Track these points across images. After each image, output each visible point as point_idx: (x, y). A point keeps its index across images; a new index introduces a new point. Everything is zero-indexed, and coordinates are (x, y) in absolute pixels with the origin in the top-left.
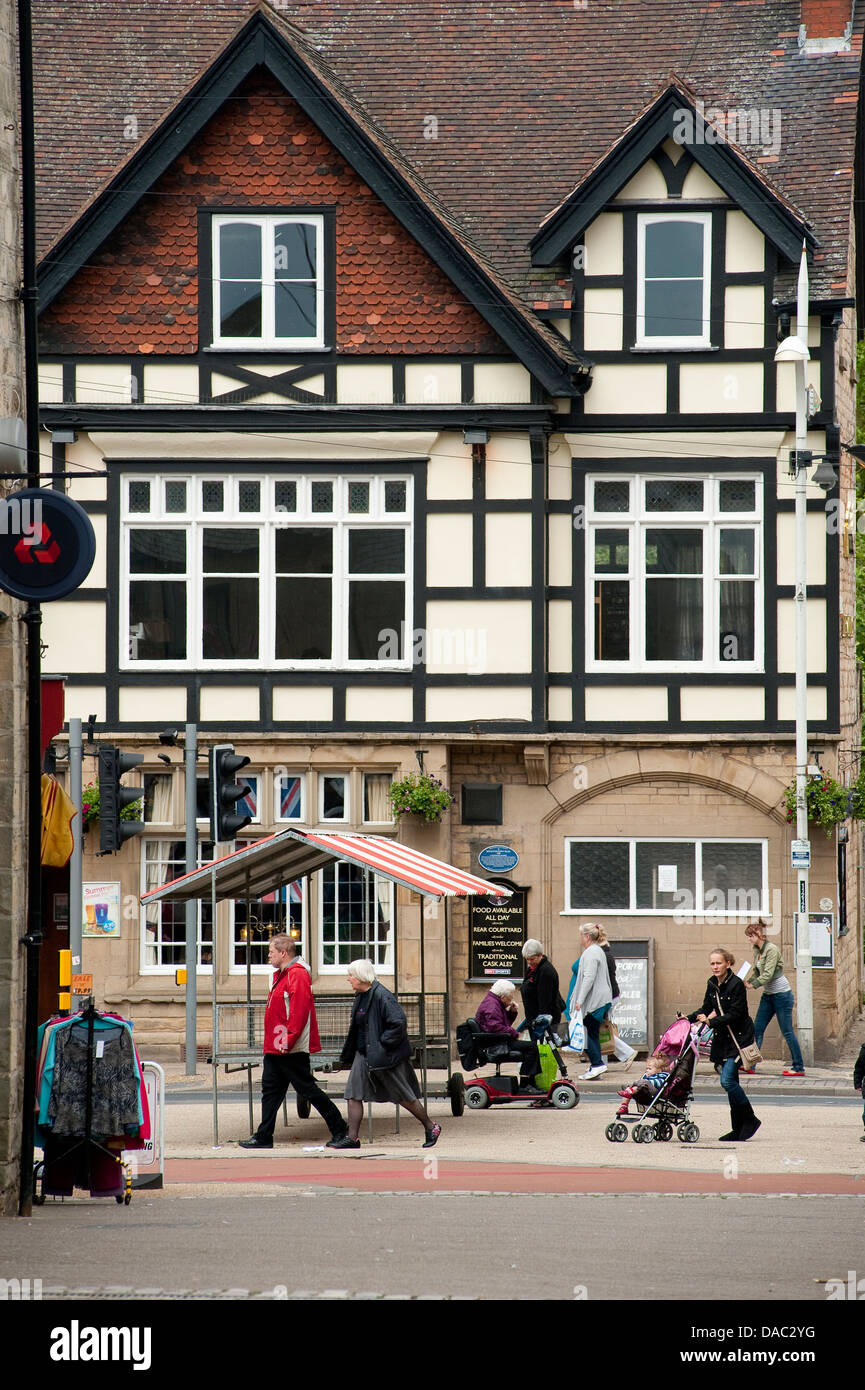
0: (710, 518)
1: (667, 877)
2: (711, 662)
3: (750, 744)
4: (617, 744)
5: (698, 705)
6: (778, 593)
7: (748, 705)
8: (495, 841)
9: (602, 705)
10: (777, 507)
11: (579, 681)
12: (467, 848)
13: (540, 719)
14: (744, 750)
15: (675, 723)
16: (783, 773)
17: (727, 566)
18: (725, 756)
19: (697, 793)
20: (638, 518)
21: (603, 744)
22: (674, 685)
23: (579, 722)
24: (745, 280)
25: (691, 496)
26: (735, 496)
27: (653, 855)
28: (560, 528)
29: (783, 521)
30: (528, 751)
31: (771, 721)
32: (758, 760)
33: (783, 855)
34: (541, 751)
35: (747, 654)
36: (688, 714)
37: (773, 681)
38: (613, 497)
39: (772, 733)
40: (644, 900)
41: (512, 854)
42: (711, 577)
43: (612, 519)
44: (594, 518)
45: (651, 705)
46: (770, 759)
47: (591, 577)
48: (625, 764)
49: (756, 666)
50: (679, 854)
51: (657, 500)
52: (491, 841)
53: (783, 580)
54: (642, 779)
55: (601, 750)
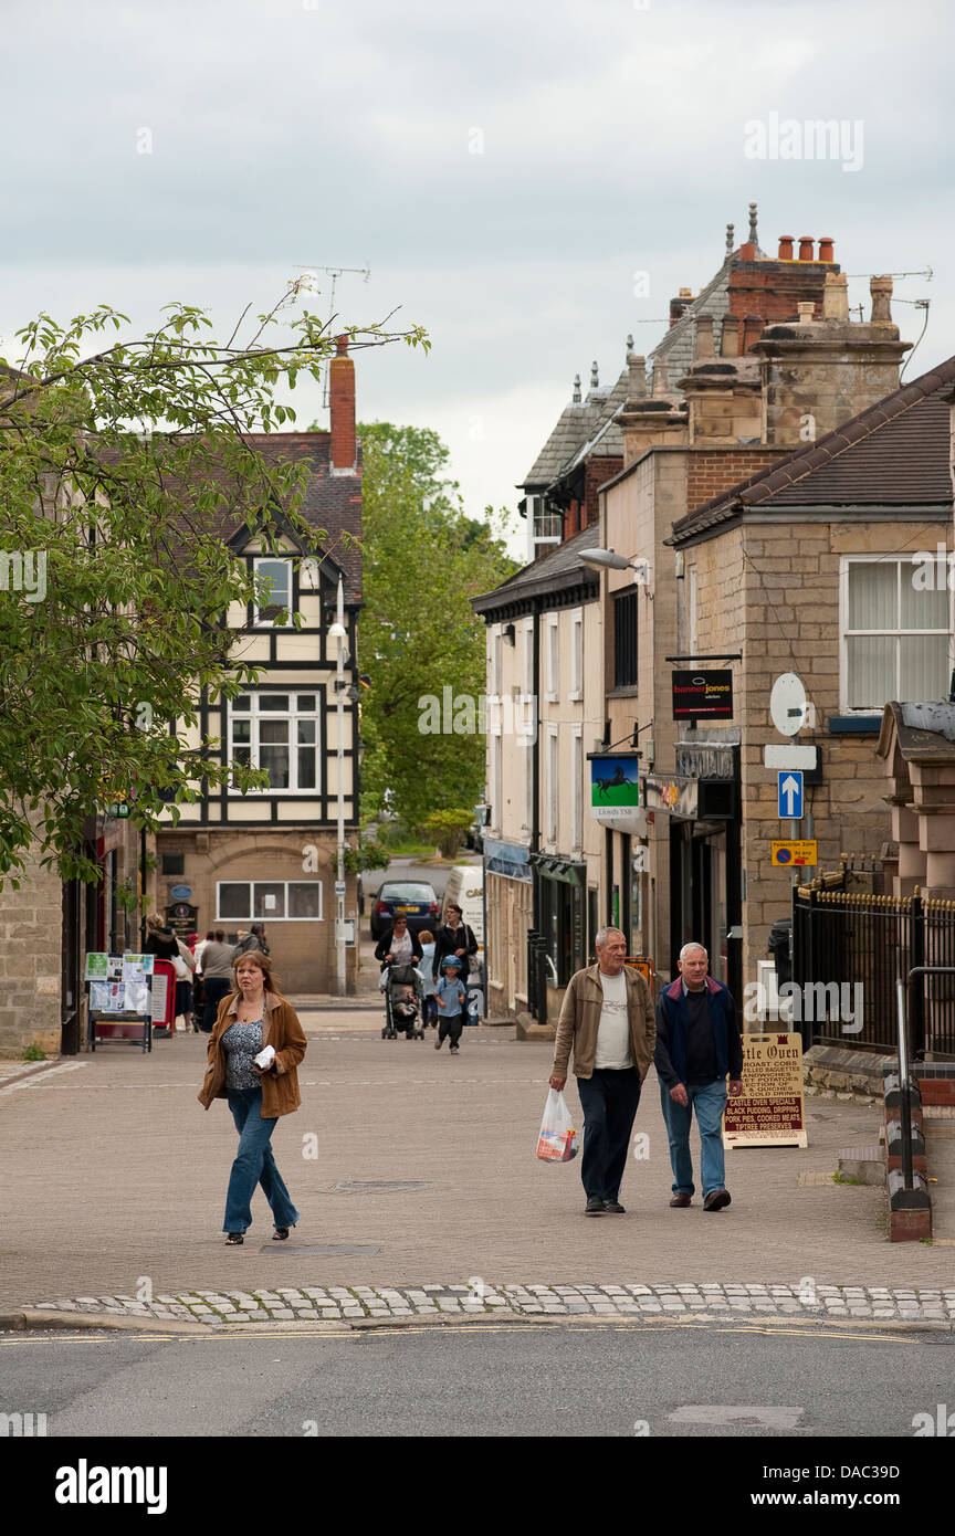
0: (293, 715)
1: (270, 901)
2: (294, 789)
3: (313, 832)
4: (244, 832)
5: (287, 812)
6: (328, 753)
7: (312, 812)
8: (180, 883)
9: (237, 812)
10: (327, 709)
11: (224, 800)
12: (165, 887)
13: (205, 820)
14: (310, 835)
15: (274, 821)
16: (330, 846)
17: (302, 740)
18: (301, 838)
19: (286, 857)
20: (255, 715)
21: (237, 832)
22: (274, 801)
23: (224, 821)
24: (309, 592)
25: (282, 704)
26: (305, 704)
27: (262, 890)
28: (214, 718)
29: (330, 717)
30: (199, 836)
31: (324, 820)
32: (317, 840)
33: (330, 889)
34: (206, 836)
35: (312, 785)
36: (281, 817)
37: (325, 799)
38: (243, 704)
39: (325, 826)
40: (257, 914)
41: (189, 890)
42: (294, 745)
43: (241, 715)
44: (233, 715)
45: (261, 812)
46: (324, 839)
47: (231, 745)
48: (250, 843)
49: (316, 791)
50: (277, 889)
51: (266, 704)
52: (178, 883)
53: (330, 747)
54: (257, 850)
55: (235, 836)
